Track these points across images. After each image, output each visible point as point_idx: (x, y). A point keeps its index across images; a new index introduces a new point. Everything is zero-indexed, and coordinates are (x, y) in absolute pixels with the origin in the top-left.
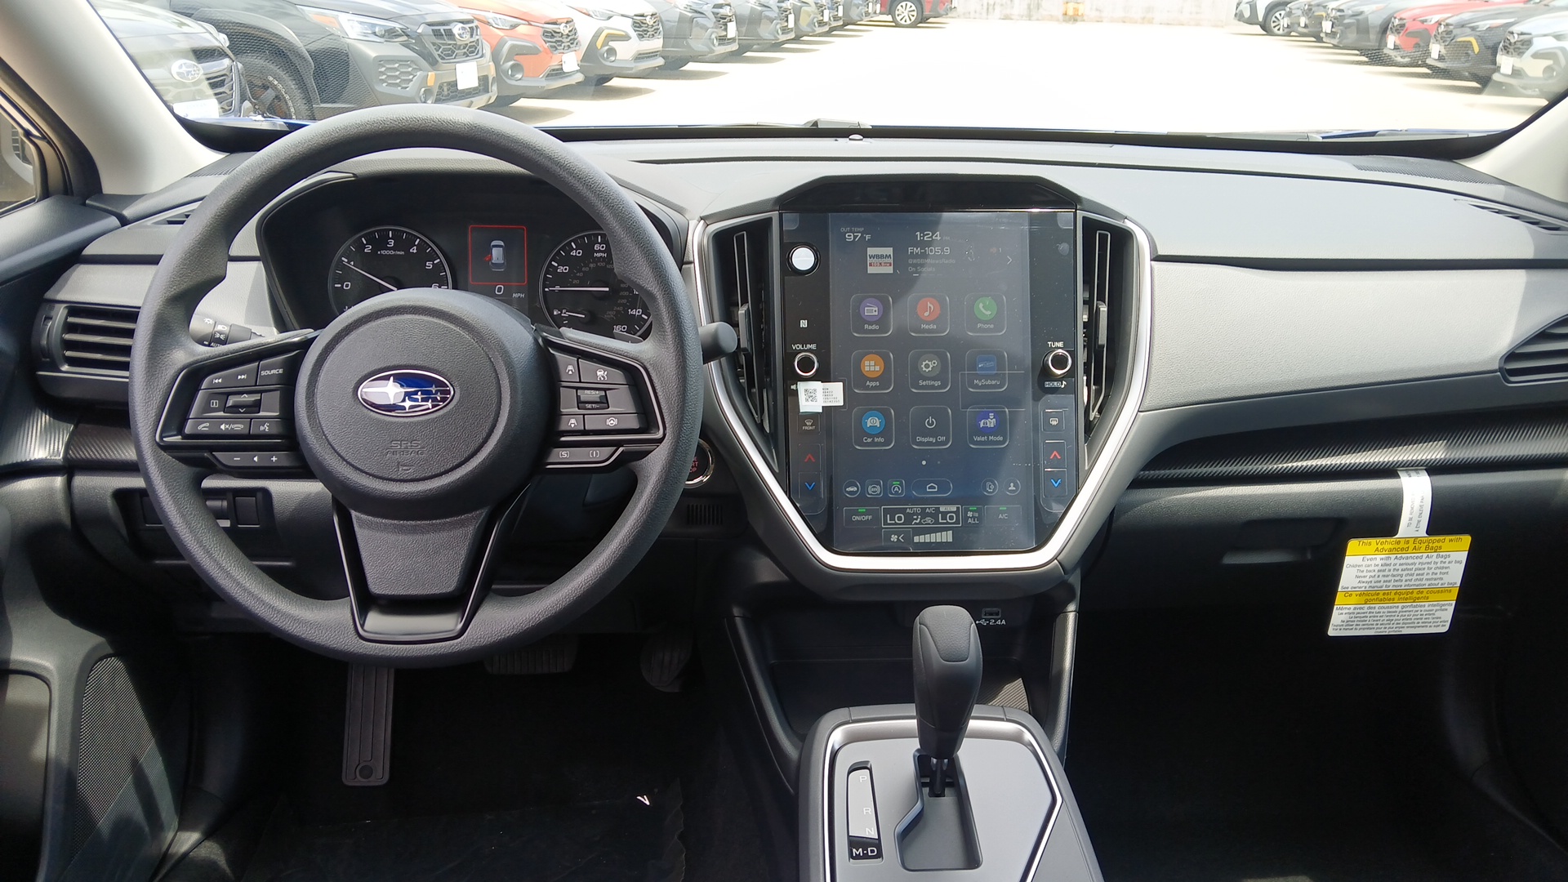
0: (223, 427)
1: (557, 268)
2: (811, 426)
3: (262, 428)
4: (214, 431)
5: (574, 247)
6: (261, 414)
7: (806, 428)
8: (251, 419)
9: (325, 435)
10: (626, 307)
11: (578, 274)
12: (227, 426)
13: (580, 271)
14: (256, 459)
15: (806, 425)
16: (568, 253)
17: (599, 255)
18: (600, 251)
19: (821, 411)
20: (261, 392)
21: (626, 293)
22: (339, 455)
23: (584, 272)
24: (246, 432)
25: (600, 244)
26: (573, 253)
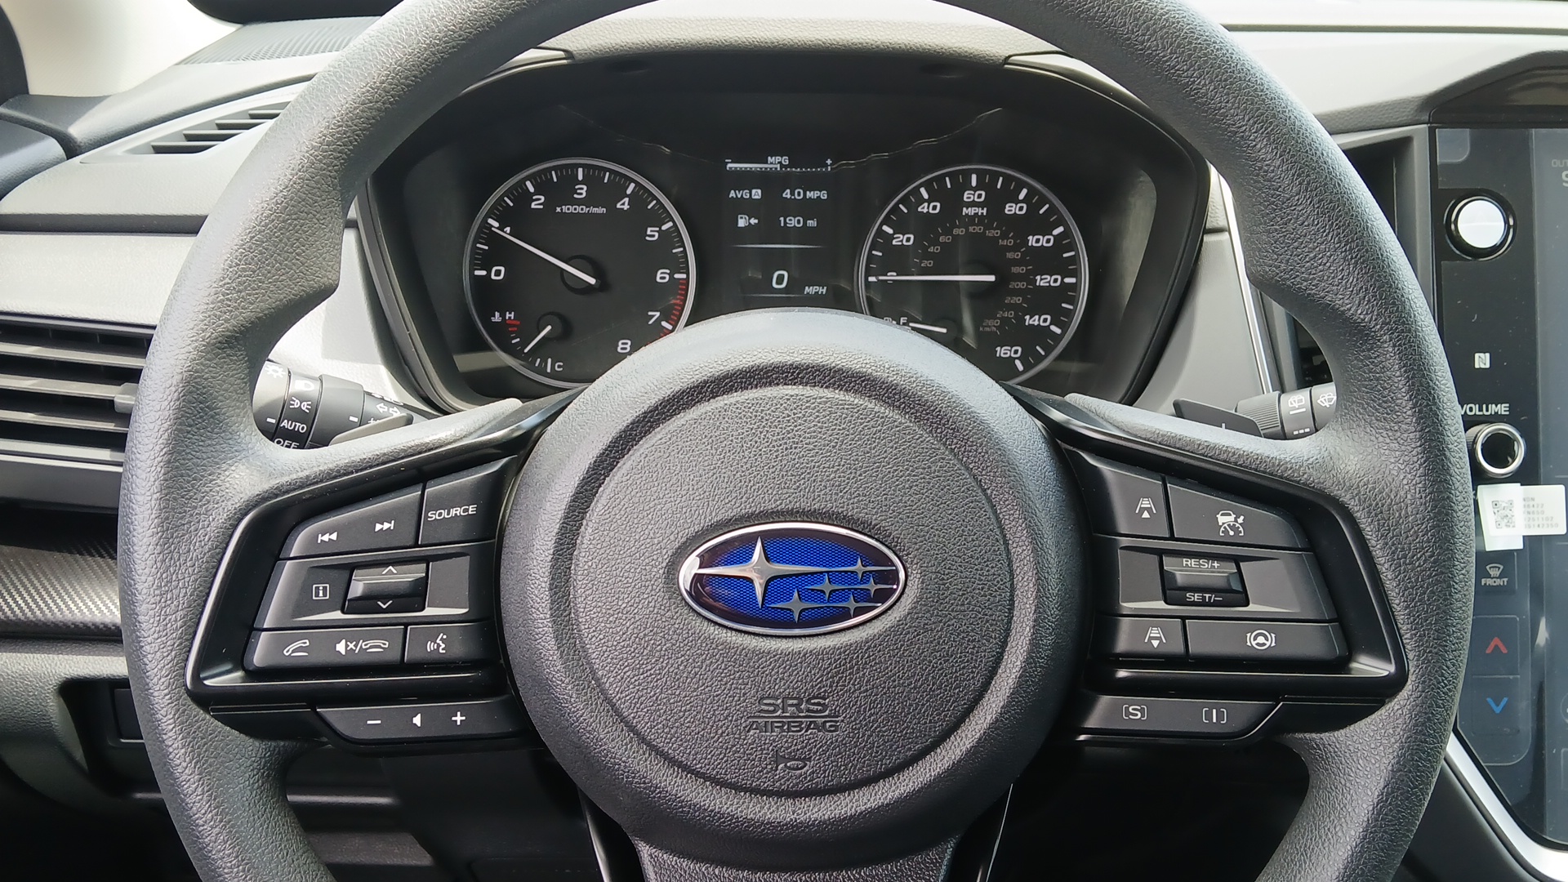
0: (341, 647)
1: (891, 237)
2: (1500, 577)
3: (430, 646)
4: (321, 658)
5: (926, 196)
6: (429, 611)
7: (1489, 582)
8: (406, 625)
9: (597, 680)
10: (1021, 312)
11: (931, 250)
12: (351, 646)
13: (935, 242)
14: (417, 720)
15: (1489, 576)
16: (913, 208)
17: (971, 211)
18: (973, 204)
19: (1520, 546)
20: (426, 560)
21: (1021, 285)
22: (632, 729)
23: (943, 245)
24: (395, 656)
25: (975, 189)
26: (924, 208)
